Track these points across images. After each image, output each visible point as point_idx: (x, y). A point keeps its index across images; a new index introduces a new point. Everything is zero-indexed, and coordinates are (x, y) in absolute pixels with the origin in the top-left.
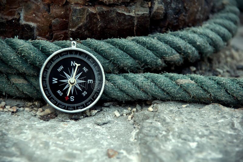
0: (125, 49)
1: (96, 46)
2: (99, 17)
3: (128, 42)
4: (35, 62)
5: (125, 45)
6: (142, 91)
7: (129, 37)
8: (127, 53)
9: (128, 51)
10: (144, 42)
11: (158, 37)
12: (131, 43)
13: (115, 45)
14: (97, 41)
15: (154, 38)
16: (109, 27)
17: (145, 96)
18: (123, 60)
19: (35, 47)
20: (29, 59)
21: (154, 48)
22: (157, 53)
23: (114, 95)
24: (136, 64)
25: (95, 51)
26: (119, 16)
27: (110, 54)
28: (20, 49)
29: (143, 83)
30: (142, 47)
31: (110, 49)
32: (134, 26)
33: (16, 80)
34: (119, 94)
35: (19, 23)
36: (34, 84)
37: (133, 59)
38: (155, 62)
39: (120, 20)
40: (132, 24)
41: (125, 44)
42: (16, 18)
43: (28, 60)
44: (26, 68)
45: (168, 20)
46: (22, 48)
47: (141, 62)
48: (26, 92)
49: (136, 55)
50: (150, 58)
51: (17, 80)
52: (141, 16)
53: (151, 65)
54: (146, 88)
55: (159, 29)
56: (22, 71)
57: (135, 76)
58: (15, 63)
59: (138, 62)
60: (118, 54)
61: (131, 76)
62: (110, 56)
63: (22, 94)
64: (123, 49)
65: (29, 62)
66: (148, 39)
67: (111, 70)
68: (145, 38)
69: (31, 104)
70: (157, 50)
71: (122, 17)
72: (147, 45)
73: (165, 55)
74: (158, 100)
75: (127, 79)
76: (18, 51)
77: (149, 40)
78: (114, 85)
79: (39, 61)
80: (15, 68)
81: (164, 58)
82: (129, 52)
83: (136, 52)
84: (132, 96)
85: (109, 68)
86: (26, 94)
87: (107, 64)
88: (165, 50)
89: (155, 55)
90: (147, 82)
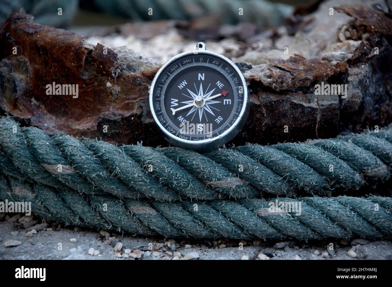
0: (307, 160)
1: (262, 154)
2: (265, 111)
3: (310, 148)
4: (171, 181)
5: (306, 154)
6: (337, 224)
7: (309, 139)
8: (309, 165)
9: (310, 162)
10: (334, 147)
11: (354, 139)
12: (315, 149)
13: (291, 152)
14: (262, 147)
15: (347, 141)
16: (278, 125)
17: (341, 233)
18: (304, 176)
19: (170, 157)
20: (162, 177)
21: (349, 157)
22: (354, 164)
23: (293, 231)
24: (323, 182)
25: (261, 164)
26: (294, 108)
27: (284, 167)
28: (147, 162)
29: (338, 212)
30: (332, 155)
31: (284, 160)
32: (316, 124)
33: (139, 208)
34: (301, 229)
35: (141, 122)
36: (167, 214)
37: (318, 175)
38: (351, 178)
39: (295, 114)
40: (312, 120)
41: (306, 152)
42: (136, 114)
43: (161, 179)
44: (155, 191)
45: (365, 112)
46: (151, 159)
47: (330, 179)
48: (154, 228)
49: (323, 168)
50: (344, 172)
51: (141, 208)
52: (327, 108)
53: (345, 183)
54: (344, 220)
55: (351, 127)
56: (150, 195)
57: (325, 201)
58: (140, 183)
59: (325, 179)
60: (296, 168)
61: (319, 202)
62: (284, 171)
63: (147, 230)
64: (304, 159)
65: (162, 180)
66: (339, 143)
67: (285, 191)
68: (335, 141)
69: (162, 245)
70: (354, 160)
71: (300, 110)
72: (339, 152)
73: (365, 168)
74: (362, 238)
75: (312, 206)
76: (143, 165)
77: (342, 145)
78: (292, 216)
79: (176, 180)
80: (139, 191)
81: (364, 173)
82: (312, 164)
83: (324, 164)
84: (321, 232)
85: (283, 189)
86: (153, 231)
87: (279, 183)
88: (367, 160)
89: (351, 167)
90: (345, 211)
